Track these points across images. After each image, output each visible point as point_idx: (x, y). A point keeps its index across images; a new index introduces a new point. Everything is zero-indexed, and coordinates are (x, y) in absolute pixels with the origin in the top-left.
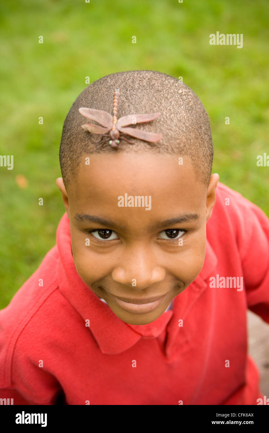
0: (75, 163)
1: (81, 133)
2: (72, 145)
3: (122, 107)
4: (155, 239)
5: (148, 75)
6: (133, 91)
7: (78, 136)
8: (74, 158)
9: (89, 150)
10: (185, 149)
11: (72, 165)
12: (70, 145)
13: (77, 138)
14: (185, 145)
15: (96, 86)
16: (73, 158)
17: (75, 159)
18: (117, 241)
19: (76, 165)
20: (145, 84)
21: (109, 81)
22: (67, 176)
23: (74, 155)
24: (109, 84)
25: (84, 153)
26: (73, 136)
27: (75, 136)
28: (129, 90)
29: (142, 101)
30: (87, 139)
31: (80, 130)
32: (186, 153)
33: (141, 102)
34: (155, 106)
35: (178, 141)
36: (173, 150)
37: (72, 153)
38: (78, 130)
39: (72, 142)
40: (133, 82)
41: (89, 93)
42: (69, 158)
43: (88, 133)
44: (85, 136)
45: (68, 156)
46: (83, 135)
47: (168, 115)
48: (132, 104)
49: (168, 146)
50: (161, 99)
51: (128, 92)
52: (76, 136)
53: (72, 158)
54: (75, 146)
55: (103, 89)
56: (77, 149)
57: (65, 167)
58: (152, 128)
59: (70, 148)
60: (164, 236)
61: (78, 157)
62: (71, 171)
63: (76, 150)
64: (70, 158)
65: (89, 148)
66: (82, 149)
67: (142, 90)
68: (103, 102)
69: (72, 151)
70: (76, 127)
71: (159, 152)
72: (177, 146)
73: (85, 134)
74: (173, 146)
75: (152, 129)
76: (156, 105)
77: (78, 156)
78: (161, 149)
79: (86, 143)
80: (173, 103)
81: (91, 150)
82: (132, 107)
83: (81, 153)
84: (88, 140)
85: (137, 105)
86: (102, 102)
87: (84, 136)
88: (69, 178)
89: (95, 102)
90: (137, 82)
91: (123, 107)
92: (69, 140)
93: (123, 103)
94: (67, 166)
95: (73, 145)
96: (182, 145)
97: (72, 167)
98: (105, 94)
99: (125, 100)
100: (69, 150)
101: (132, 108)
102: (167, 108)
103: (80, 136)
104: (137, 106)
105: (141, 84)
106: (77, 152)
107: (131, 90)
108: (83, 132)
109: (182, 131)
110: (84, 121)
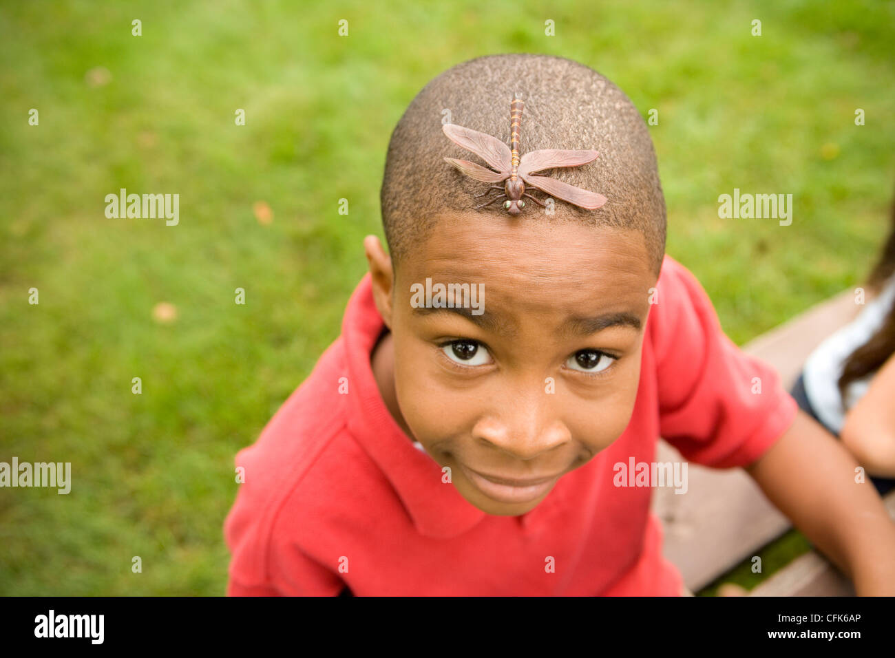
0: (424, 223)
1: (440, 170)
2: (419, 190)
3: (524, 129)
4: (559, 368)
5: (561, 68)
6: (540, 96)
7: (434, 175)
8: (422, 214)
9: (457, 204)
10: (635, 219)
11: (415, 226)
12: (413, 189)
13: (431, 179)
14: (636, 213)
15: (463, 79)
16: (420, 213)
17: (425, 215)
18: (490, 367)
19: (425, 226)
20: (559, 87)
21: (489, 73)
22: (401, 244)
23: (423, 209)
24: (490, 80)
25: (446, 209)
26: (423, 174)
27: (427, 175)
28: (533, 96)
29: (561, 120)
30: (454, 182)
31: (438, 163)
32: (636, 227)
33: (558, 121)
34: (584, 133)
35: (625, 204)
36: (616, 220)
37: (417, 205)
38: (434, 163)
39: (420, 185)
40: (536, 81)
41: (451, 92)
42: (409, 214)
43: (456, 171)
44: (449, 177)
45: (407, 208)
46: (445, 174)
47: (606, 151)
48: (544, 126)
49: (608, 212)
50: (592, 119)
51: (530, 98)
52: (430, 175)
53: (416, 213)
54: (427, 194)
55: (479, 87)
56: (431, 199)
57: (400, 227)
58: (582, 176)
59: (414, 194)
60: (574, 365)
61: (432, 214)
62: (410, 236)
63: (428, 200)
64: (412, 213)
65: (457, 200)
66: (442, 201)
67: (556, 98)
68: (482, 113)
69: (418, 202)
70: (427, 157)
71: (594, 223)
72: (625, 213)
73: (449, 173)
74: (618, 213)
75: (582, 178)
76: (585, 131)
77: (431, 211)
78: (596, 217)
79: (453, 190)
80: (611, 127)
81: (463, 206)
82: (542, 130)
83: (439, 207)
84: (456, 186)
85: (553, 126)
86: (479, 113)
87: (447, 177)
88: (406, 248)
89: (465, 112)
90: (544, 83)
91: (526, 129)
92: (411, 178)
93: (525, 121)
94: (404, 227)
95: (421, 190)
96: (631, 211)
97: (416, 229)
98: (484, 99)
99: (528, 115)
100: (411, 198)
101: (544, 133)
102: (603, 138)
103: (438, 175)
104: (553, 130)
105: (552, 86)
106: (432, 204)
107: (536, 94)
108: (445, 169)
109: (631, 185)
110: (445, 146)
